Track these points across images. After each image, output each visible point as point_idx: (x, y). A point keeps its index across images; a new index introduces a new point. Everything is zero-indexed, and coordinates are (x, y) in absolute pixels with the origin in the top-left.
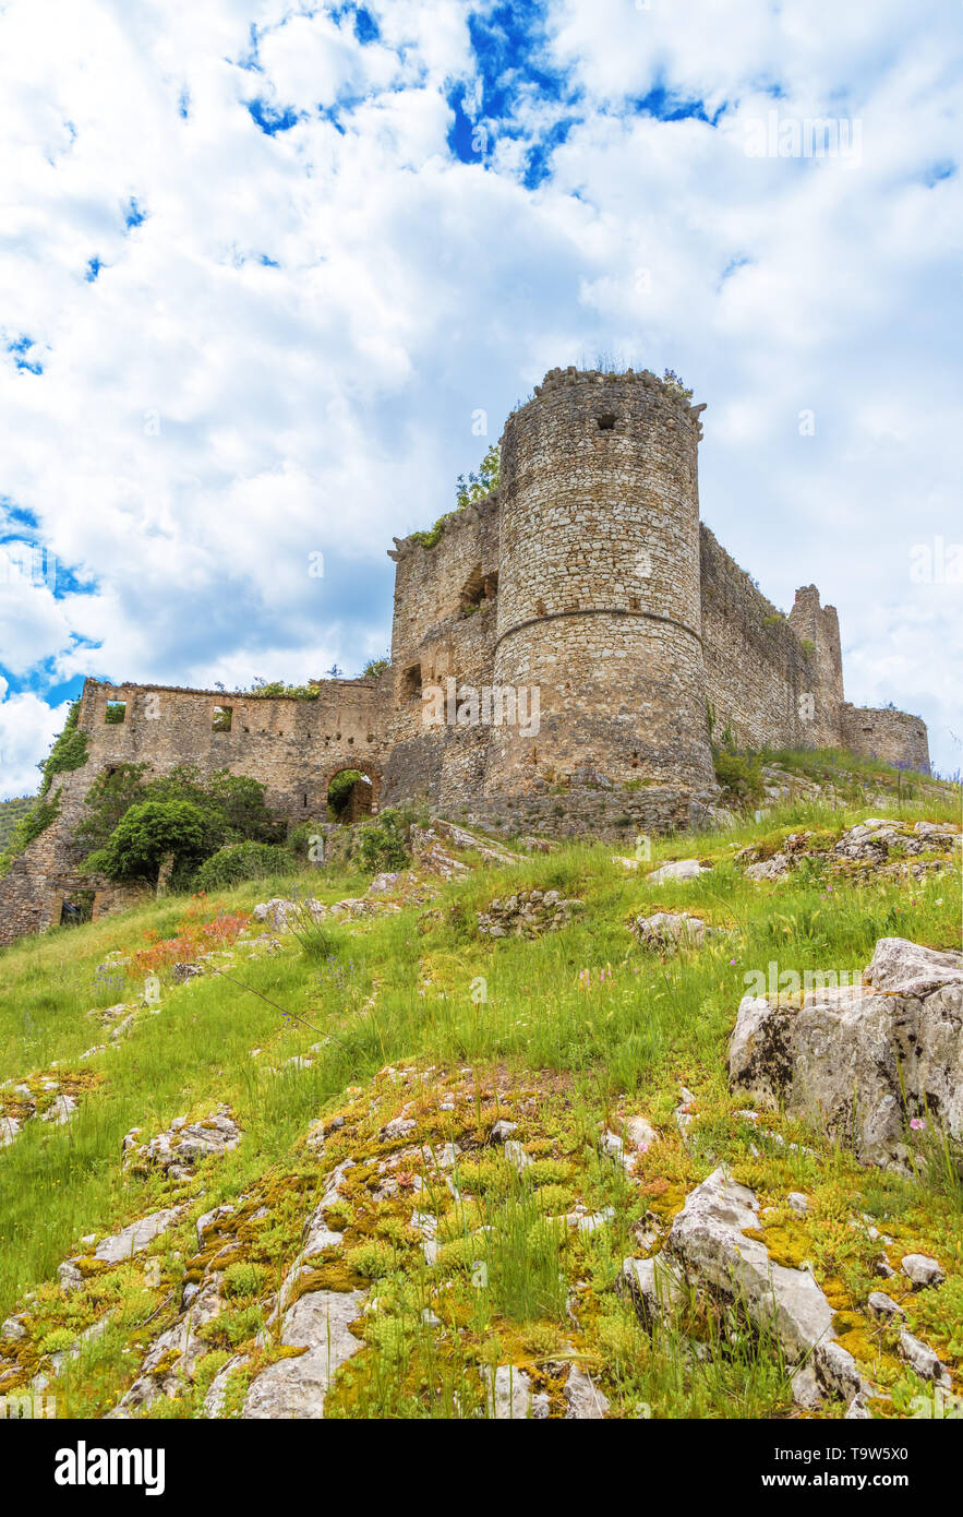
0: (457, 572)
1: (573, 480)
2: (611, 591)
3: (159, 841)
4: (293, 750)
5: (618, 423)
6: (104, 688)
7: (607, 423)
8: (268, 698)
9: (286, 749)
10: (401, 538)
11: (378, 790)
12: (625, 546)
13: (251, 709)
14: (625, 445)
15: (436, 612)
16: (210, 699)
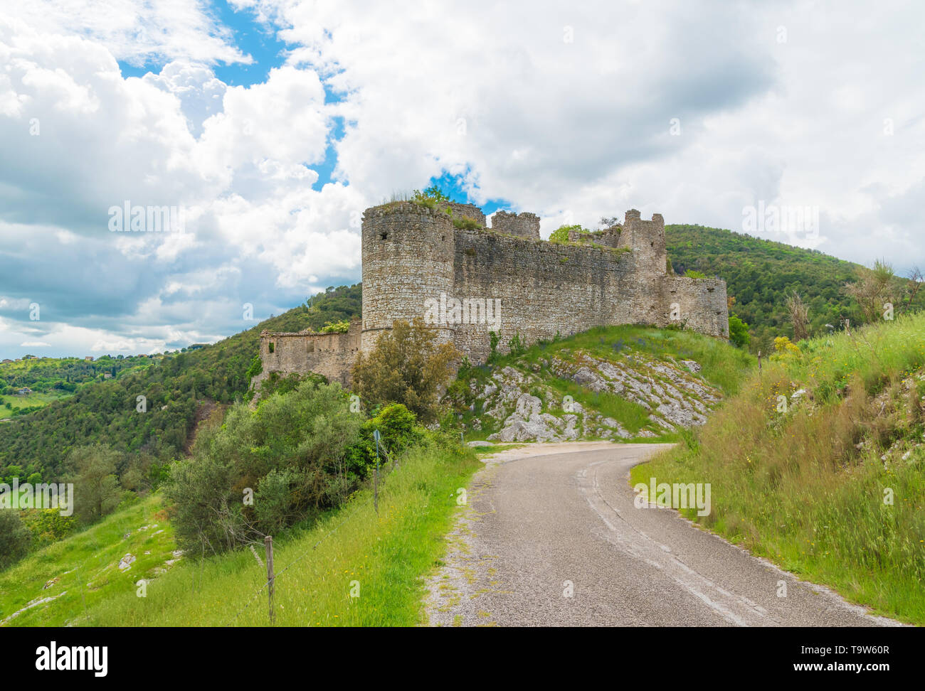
1: (372, 266)
2: (386, 319)
4: (339, 358)
5: (388, 236)
7: (384, 236)
8: (327, 335)
9: (336, 357)
12: (391, 296)
13: (321, 340)
14: (391, 246)
16: (305, 338)
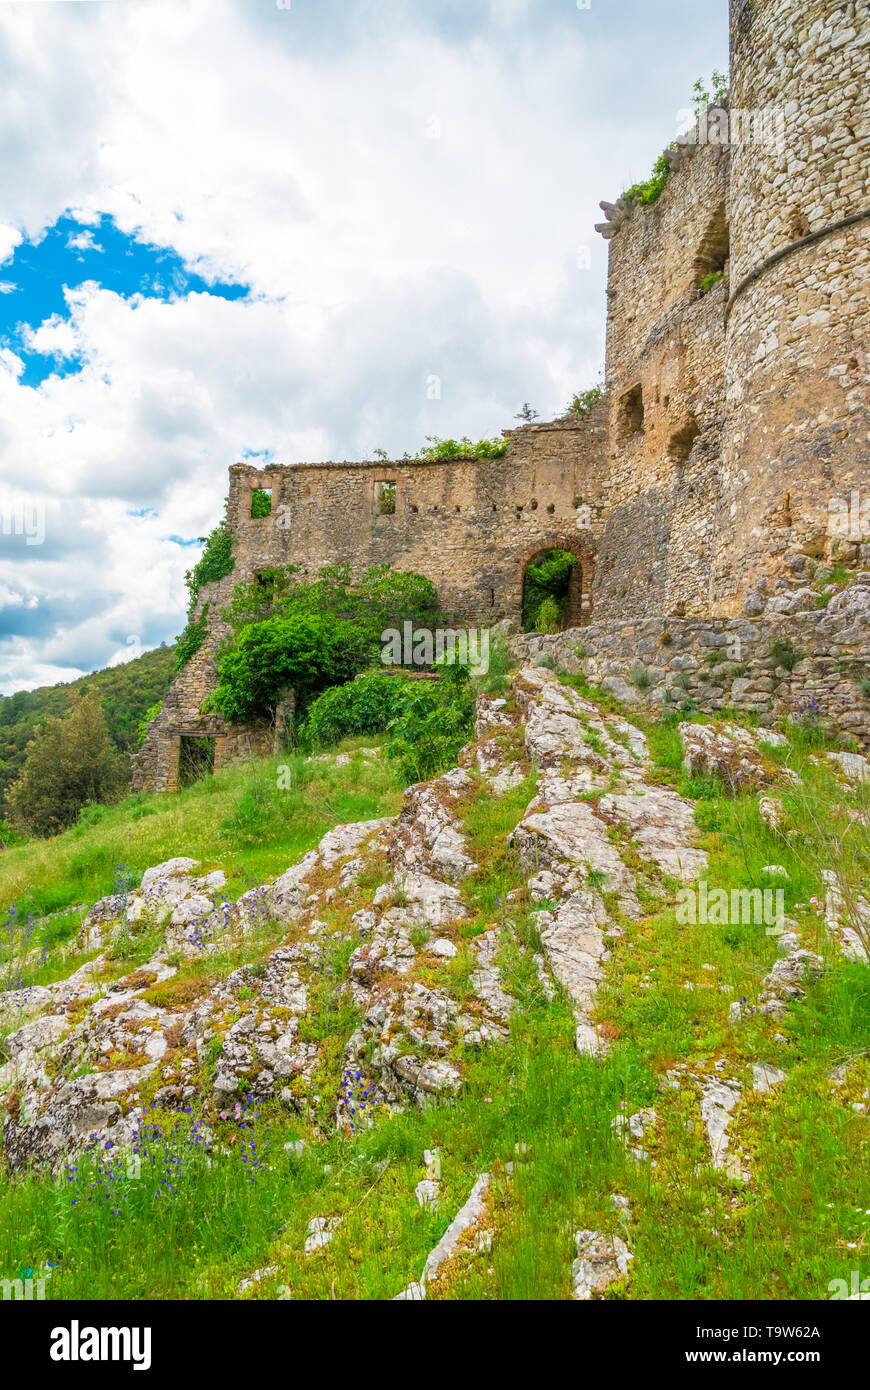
0: (689, 228)
3: (266, 675)
4: (475, 530)
6: (247, 475)
8: (440, 462)
9: (466, 529)
10: (613, 200)
11: (590, 576)
13: (418, 480)
15: (662, 300)
16: (368, 473)
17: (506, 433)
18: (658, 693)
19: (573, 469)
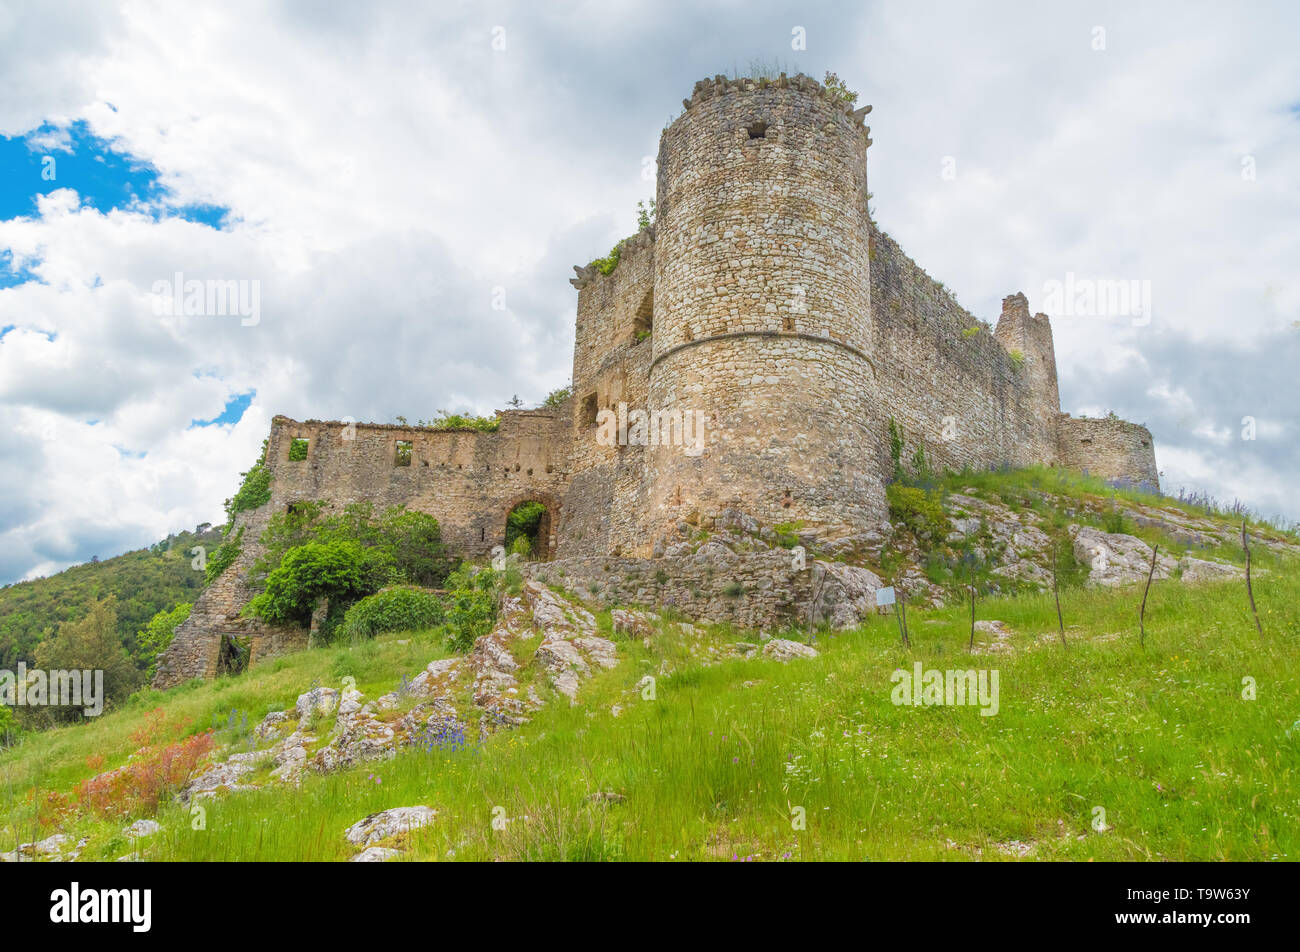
0: (631, 297)
1: (722, 194)
2: (762, 312)
3: (308, 587)
4: (472, 483)
5: (770, 131)
6: (289, 426)
7: (757, 132)
8: (448, 431)
9: (465, 482)
10: (583, 265)
11: (556, 523)
12: (778, 261)
13: (431, 442)
14: (778, 153)
15: (612, 339)
16: (391, 433)
17: (498, 413)
18: (602, 595)
19: (546, 444)
